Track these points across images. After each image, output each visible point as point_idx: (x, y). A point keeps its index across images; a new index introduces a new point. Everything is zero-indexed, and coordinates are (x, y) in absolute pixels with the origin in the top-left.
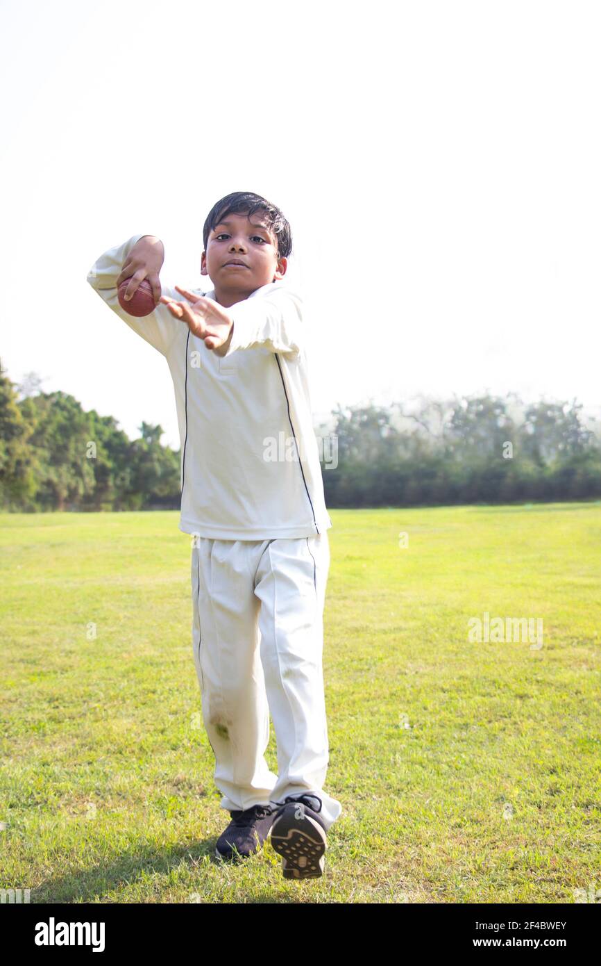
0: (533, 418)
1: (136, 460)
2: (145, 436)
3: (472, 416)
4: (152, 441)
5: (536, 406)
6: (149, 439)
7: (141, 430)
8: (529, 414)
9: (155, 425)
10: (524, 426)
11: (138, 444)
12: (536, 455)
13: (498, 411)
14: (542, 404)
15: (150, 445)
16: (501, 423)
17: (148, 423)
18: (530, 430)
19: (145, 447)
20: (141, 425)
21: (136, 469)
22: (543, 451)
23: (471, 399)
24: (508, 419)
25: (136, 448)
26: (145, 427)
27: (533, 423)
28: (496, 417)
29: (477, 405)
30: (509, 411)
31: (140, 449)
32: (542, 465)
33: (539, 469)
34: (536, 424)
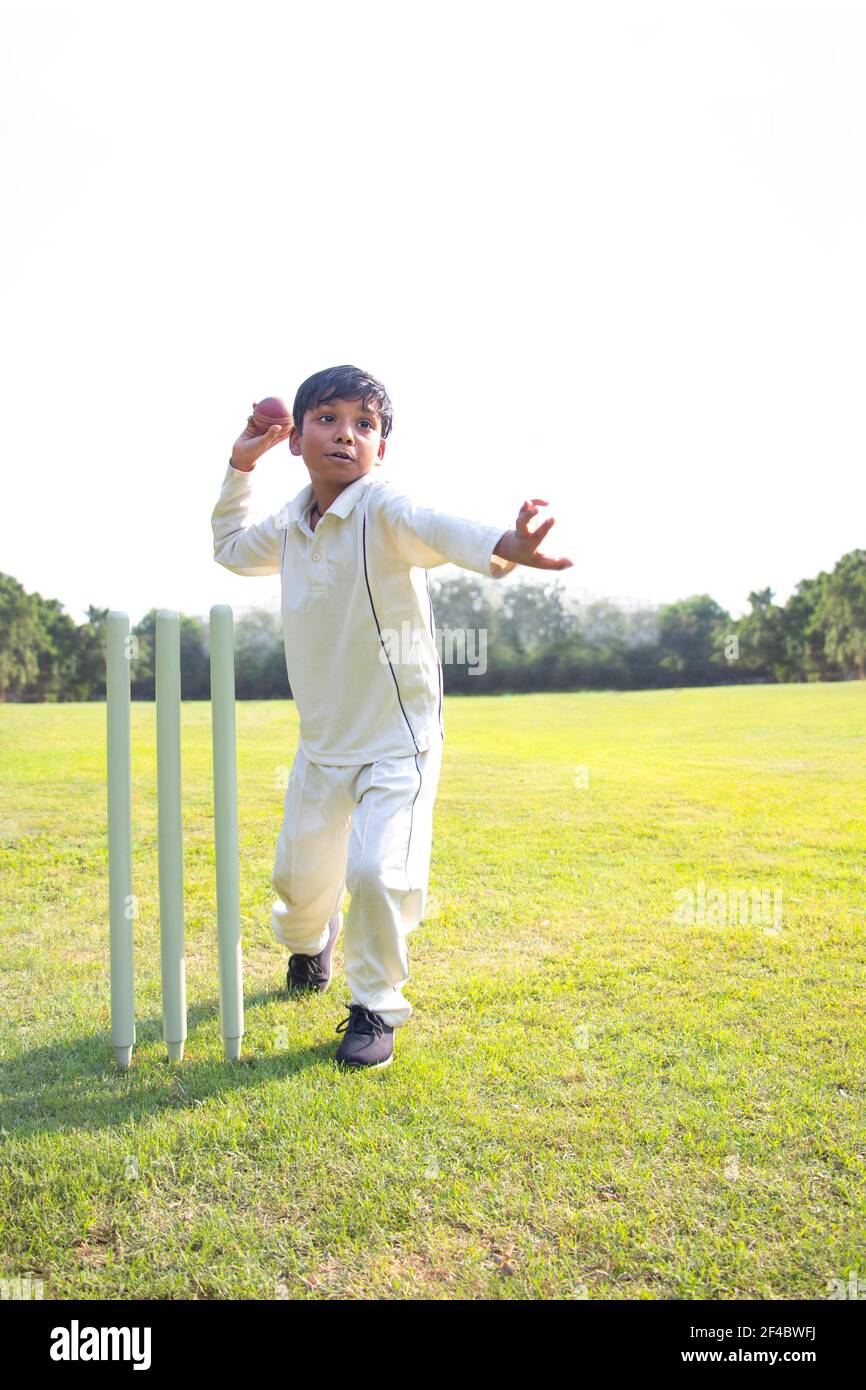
0: (512, 602)
1: (83, 647)
2: (92, 621)
3: (445, 599)
4: (101, 626)
5: (515, 589)
6: (97, 624)
7: (87, 614)
8: (507, 598)
9: (103, 609)
10: (501, 610)
11: (85, 628)
12: (514, 642)
13: (473, 594)
14: (521, 586)
15: (98, 631)
16: (477, 606)
17: (96, 607)
18: (509, 614)
19: (93, 633)
20: (88, 609)
21: (82, 656)
22: (523, 637)
23: (445, 581)
24: (485, 602)
25: (82, 634)
26: (92, 612)
27: (511, 606)
28: (471, 600)
29: (452, 587)
30: (485, 593)
31: (87, 634)
32: (521, 652)
33: (518, 656)
34: (514, 608)
